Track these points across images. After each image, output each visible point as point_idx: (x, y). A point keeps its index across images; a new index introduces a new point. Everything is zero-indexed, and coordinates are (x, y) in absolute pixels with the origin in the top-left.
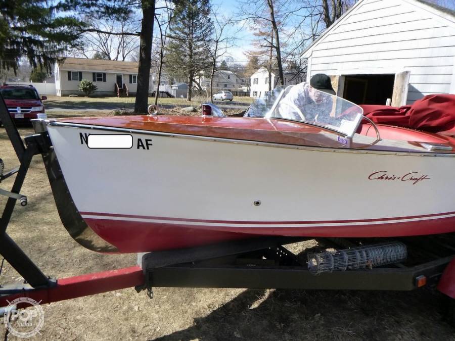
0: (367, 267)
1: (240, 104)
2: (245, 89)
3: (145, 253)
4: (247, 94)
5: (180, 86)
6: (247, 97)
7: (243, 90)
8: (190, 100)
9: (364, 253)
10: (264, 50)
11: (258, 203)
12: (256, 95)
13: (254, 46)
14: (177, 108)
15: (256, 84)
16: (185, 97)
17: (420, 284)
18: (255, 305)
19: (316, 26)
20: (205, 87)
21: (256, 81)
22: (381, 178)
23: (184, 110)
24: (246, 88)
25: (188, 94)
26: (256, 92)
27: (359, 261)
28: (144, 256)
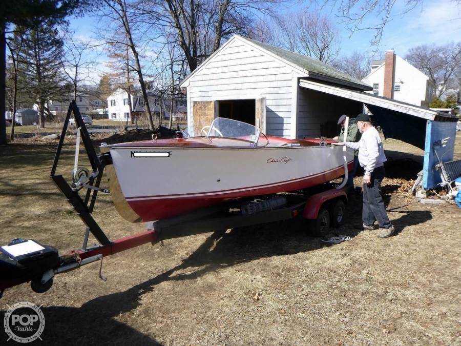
0: (270, 209)
1: (106, 127)
2: (101, 111)
3: (154, 222)
4: (105, 116)
5: (24, 112)
6: (105, 120)
7: (98, 112)
8: (43, 127)
9: (268, 203)
10: (120, 72)
11: (219, 180)
12: (115, 117)
13: (110, 69)
14: (37, 136)
15: (113, 106)
16: (38, 123)
17: (295, 215)
18: (212, 249)
19: (172, 51)
20: (55, 112)
21: (114, 103)
22: (272, 161)
23: (47, 139)
24: (102, 109)
25: (40, 120)
26: (115, 114)
27: (266, 206)
28: (154, 223)
